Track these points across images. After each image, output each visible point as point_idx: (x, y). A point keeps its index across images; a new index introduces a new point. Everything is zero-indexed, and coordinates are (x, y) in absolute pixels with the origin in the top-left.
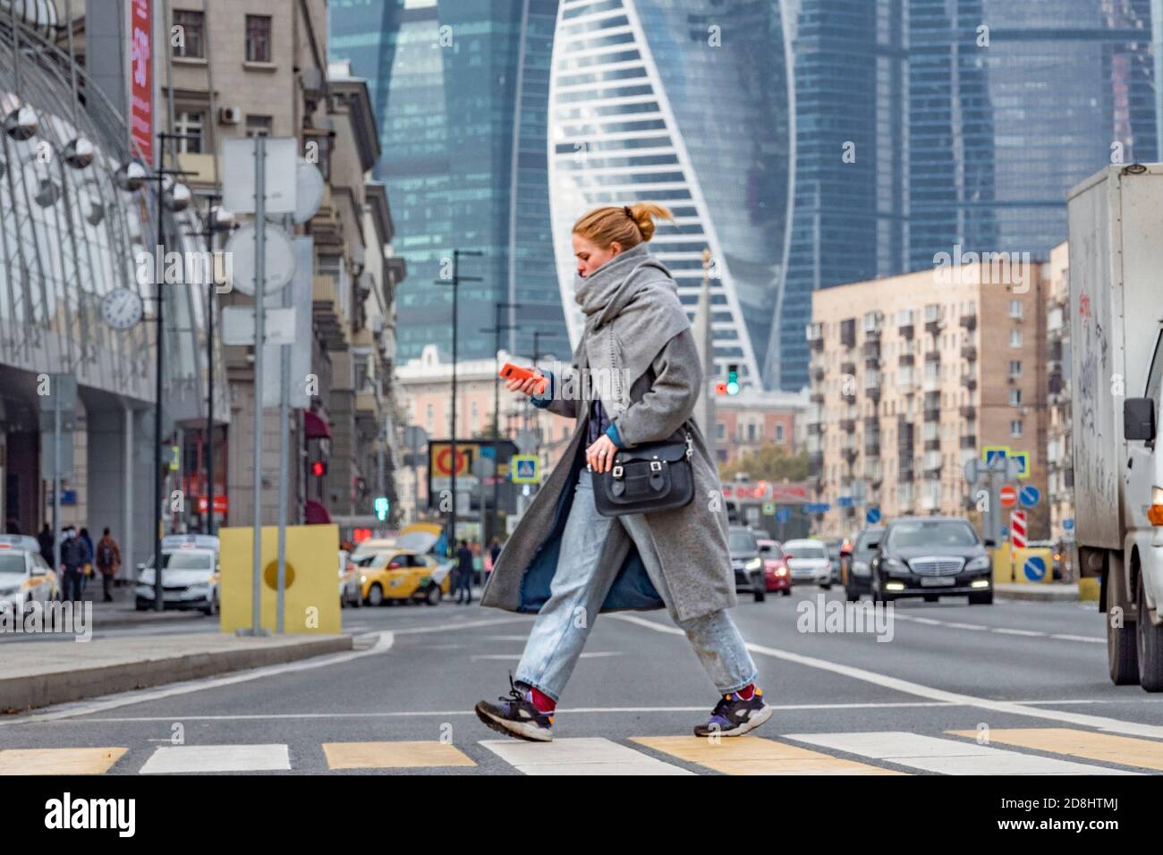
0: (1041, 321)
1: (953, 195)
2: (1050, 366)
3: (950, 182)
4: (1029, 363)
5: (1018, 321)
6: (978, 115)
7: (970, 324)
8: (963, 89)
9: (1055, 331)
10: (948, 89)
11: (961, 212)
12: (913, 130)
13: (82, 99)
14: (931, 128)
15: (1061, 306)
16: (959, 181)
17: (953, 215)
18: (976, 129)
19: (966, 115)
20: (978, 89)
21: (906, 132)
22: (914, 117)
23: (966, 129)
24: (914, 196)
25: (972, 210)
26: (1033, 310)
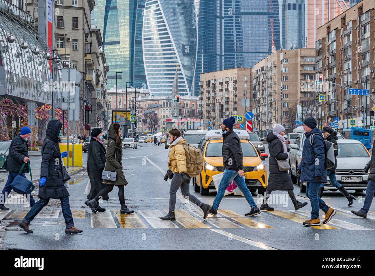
0: (251, 82)
1: (234, 50)
2: (253, 92)
3: (233, 47)
4: (249, 91)
5: (246, 81)
6: (240, 32)
7: (235, 82)
8: (236, 26)
9: (254, 84)
10: (233, 26)
11: (236, 54)
12: (225, 35)
13: (37, 38)
14: (229, 35)
15: (255, 78)
16: (235, 47)
17: (234, 55)
18: (239, 35)
19: (237, 32)
20: (240, 26)
21: (223, 36)
22: (225, 32)
23: (237, 35)
24: (225, 50)
25: (238, 54)
26: (250, 79)
